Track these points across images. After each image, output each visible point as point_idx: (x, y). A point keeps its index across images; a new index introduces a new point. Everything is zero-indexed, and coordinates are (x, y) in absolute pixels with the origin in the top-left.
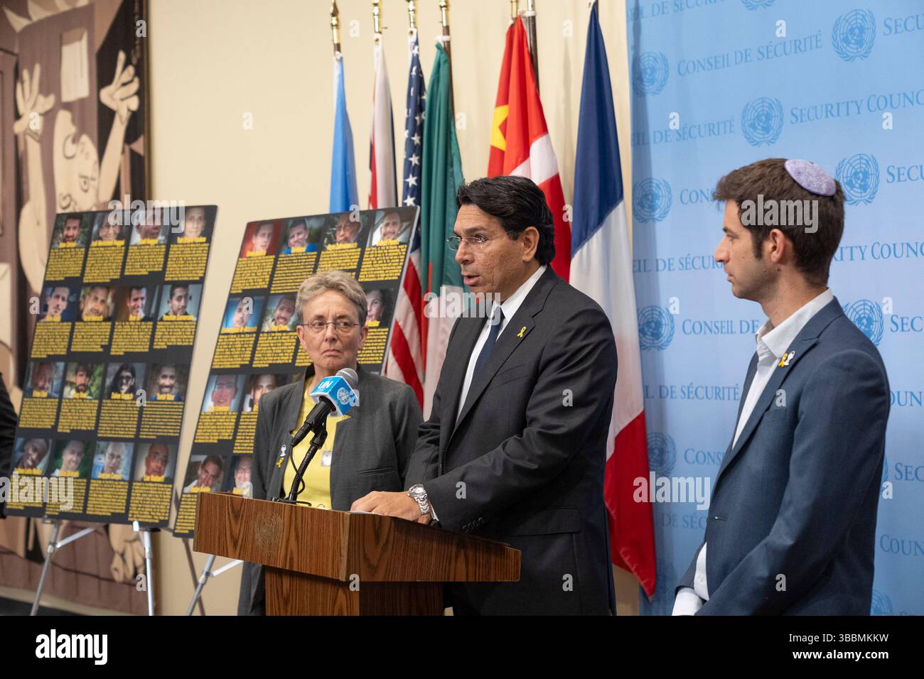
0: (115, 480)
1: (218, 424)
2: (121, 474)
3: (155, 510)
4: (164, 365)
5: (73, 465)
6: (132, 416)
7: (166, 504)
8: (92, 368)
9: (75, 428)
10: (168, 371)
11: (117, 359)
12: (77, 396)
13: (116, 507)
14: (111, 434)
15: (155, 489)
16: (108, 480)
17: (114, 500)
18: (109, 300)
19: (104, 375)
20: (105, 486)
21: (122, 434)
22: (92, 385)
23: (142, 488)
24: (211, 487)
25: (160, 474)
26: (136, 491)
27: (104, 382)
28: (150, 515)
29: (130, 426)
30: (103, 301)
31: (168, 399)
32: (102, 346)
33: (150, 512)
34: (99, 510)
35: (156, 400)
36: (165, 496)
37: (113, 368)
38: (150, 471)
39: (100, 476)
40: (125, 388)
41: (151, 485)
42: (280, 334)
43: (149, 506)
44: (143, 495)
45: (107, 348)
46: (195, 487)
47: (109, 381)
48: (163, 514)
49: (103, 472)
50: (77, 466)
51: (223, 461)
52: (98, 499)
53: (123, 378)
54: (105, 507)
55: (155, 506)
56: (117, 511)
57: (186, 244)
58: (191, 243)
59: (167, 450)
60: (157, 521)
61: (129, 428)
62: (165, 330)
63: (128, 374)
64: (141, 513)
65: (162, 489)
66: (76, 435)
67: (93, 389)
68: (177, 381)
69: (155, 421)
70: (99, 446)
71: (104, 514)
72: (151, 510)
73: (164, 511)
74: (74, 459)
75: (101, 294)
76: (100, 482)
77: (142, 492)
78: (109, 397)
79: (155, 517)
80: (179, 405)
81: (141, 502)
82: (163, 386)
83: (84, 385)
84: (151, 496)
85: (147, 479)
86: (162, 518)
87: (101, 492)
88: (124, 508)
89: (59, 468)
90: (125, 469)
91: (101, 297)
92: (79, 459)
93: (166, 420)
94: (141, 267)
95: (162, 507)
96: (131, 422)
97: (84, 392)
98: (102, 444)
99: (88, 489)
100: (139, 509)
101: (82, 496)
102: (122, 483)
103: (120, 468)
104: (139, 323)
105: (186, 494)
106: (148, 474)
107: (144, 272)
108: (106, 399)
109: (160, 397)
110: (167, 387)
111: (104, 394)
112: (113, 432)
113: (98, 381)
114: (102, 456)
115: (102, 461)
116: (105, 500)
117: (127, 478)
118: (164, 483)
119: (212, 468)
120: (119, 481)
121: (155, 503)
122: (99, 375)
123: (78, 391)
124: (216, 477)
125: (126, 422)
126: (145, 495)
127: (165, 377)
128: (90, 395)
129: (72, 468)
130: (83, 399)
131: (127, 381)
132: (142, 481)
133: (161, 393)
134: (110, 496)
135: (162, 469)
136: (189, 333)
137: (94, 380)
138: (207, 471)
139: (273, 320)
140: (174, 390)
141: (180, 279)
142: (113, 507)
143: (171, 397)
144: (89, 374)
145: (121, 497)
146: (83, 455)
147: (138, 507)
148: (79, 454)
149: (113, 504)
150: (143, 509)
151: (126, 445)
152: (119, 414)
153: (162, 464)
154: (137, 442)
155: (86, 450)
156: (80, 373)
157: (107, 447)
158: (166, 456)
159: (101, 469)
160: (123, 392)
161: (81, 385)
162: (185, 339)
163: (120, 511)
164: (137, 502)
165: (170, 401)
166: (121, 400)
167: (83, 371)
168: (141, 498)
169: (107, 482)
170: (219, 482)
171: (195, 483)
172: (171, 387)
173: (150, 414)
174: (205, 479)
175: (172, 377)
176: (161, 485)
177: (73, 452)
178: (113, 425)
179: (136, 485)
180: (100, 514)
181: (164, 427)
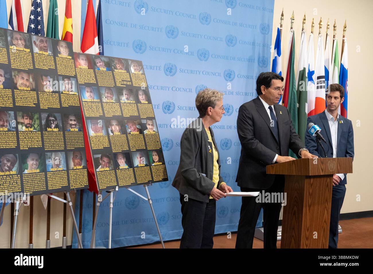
0: (60, 171)
1: (100, 141)
2: (62, 167)
3: (82, 182)
4: (70, 115)
5: (34, 166)
6: (60, 139)
7: (86, 178)
8: (32, 115)
9: (31, 147)
10: (72, 118)
11: (44, 111)
12: (27, 130)
13: (63, 184)
14: (52, 148)
15: (80, 172)
16: (56, 171)
17: (62, 180)
18: (31, 80)
19: (40, 119)
20: (55, 174)
21: (57, 148)
22: (34, 124)
23: (74, 172)
24: (109, 167)
25: (80, 165)
26: (71, 174)
27: (41, 122)
28: (80, 184)
29: (61, 144)
30: (27, 80)
31: (76, 130)
32: (34, 104)
33: (80, 183)
34: (54, 186)
35: (70, 131)
36: (84, 175)
37: (44, 116)
38: (75, 164)
39: (51, 170)
40: (53, 126)
41: (77, 170)
42: (112, 104)
43: (79, 180)
44: (75, 176)
45: (38, 105)
46: (101, 168)
47: (43, 122)
48: (86, 183)
49: (52, 168)
50: (37, 167)
51: (110, 156)
52: (53, 181)
53: (51, 120)
54: (57, 184)
55: (81, 180)
56: (64, 185)
57: (63, 58)
58: (65, 58)
59: (81, 154)
60: (83, 186)
61: (61, 145)
62: (65, 98)
63: (53, 119)
64: (76, 184)
65: (83, 172)
66: (32, 150)
67: (36, 126)
68: (78, 122)
69: (72, 141)
70: (47, 155)
71: (58, 188)
72: (80, 182)
73: (86, 181)
74: (35, 163)
75: (25, 76)
76: (52, 173)
77: (74, 174)
78: (46, 130)
79: (82, 185)
80: (81, 133)
81: (75, 179)
82: (71, 125)
83: (30, 124)
84: (78, 175)
85: (75, 168)
86: (85, 184)
87: (54, 178)
88: (67, 183)
89: (27, 169)
90: (63, 165)
91: (26, 78)
92: (38, 163)
93: (77, 140)
94: (44, 65)
95: (84, 180)
96: (61, 142)
97: (31, 128)
98: (49, 154)
99: (46, 178)
100: (74, 182)
101: (44, 181)
102: (64, 172)
103: (61, 165)
104: (52, 94)
105: (98, 172)
106: (75, 165)
107: (46, 68)
108: (44, 131)
109: (72, 130)
110: (73, 125)
111: (43, 129)
112: (53, 147)
113: (37, 122)
114: (50, 160)
115: (50, 162)
116: (57, 181)
117: (65, 169)
118: (83, 169)
119: (106, 160)
120: (62, 171)
121: (81, 178)
122: (37, 119)
123: (27, 127)
124: (109, 163)
125: (59, 142)
126: (76, 176)
127: (71, 120)
128: (34, 129)
129: (35, 168)
130: (31, 131)
131: (54, 122)
132: (73, 169)
133: (72, 128)
134: (59, 179)
135: (81, 163)
136: (77, 100)
137: (35, 121)
138: (104, 161)
139: (106, 98)
140: (77, 127)
141: (65, 74)
142: (62, 184)
143: (77, 130)
144: (31, 118)
145: (65, 178)
146: (40, 160)
147: (73, 182)
148: (37, 160)
149: (61, 182)
150: (76, 182)
151: (61, 154)
152: (54, 138)
153: (80, 160)
154: (66, 151)
155: (40, 158)
156: (25, 118)
157: (52, 155)
158: (81, 157)
159: (51, 166)
160: (53, 127)
161: (28, 124)
162: (76, 103)
163: (66, 185)
164: (73, 179)
165: (77, 131)
166: (52, 131)
167: (27, 116)
168: (74, 177)
169: (56, 172)
170: (112, 165)
171: (100, 167)
172: (75, 125)
173: (69, 138)
174: (105, 164)
175: (74, 120)
176: (82, 170)
177: (33, 160)
178: (52, 144)
179: (71, 172)
180: (56, 188)
181: (77, 143)
